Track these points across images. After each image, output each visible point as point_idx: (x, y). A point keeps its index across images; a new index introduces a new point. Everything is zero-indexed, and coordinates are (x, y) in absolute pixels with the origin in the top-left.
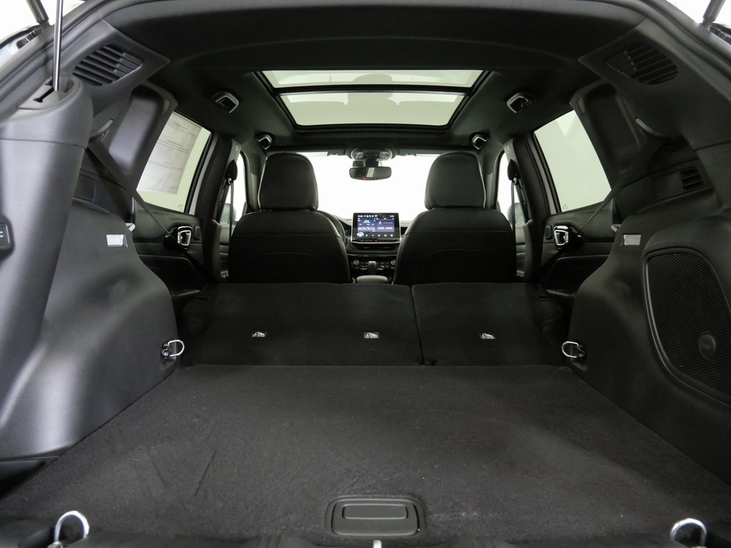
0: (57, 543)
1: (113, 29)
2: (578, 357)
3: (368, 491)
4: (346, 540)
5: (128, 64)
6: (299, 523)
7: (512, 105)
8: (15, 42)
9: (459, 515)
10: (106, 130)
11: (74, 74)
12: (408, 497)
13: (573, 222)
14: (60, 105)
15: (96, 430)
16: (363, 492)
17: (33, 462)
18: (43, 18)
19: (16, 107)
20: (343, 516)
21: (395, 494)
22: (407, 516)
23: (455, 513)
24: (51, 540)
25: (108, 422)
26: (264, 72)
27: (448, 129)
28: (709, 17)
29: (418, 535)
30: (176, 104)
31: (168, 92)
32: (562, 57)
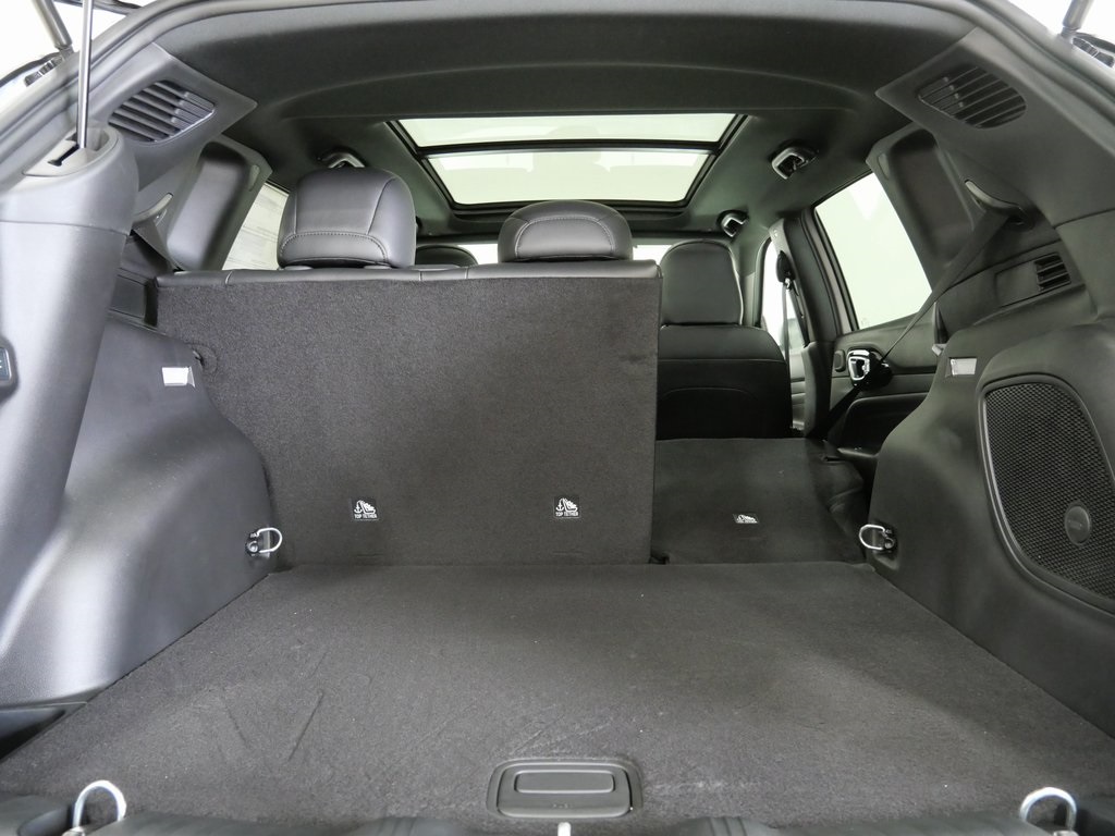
0: (77, 829)
1: (169, 57)
2: (885, 549)
3: (555, 751)
4: (519, 823)
5: (194, 109)
6: (448, 799)
7: (779, 168)
8: (22, 77)
9: (694, 787)
10: (163, 210)
11: (110, 124)
12: (616, 759)
13: (877, 344)
14: (89, 168)
15: (145, 663)
16: (548, 752)
17: (47, 711)
18: (64, 42)
19: (22, 173)
20: (515, 788)
21: (596, 755)
22: (614, 789)
23: (688, 784)
24: (68, 825)
25: (162, 651)
26: (401, 121)
27: (685, 206)
28: (1071, 23)
29: (630, 816)
30: (269, 172)
31: (258, 154)
32: (850, 91)
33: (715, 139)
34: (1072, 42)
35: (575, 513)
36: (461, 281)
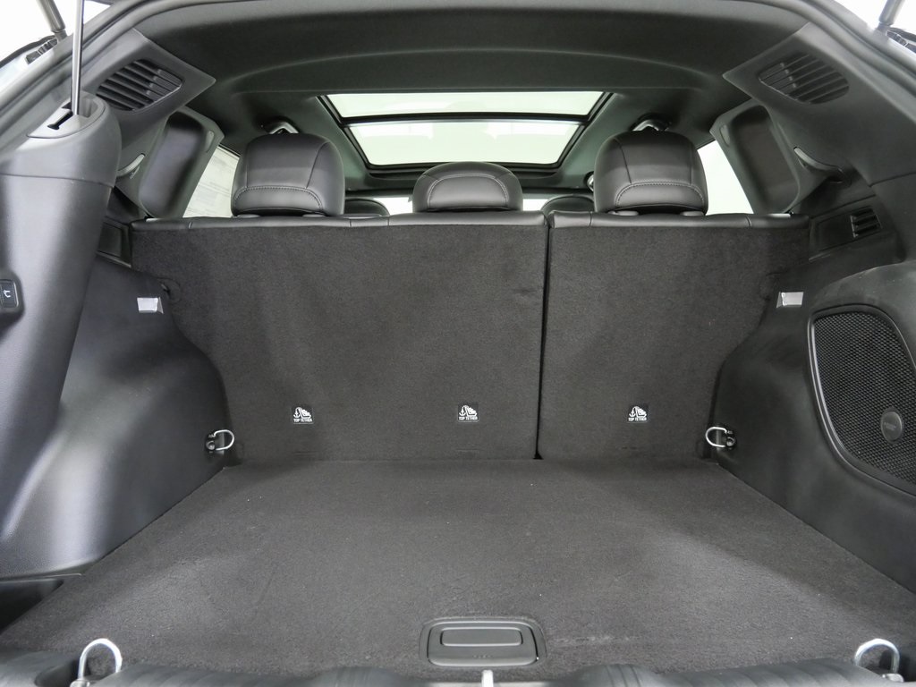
0: (81, 679)
1: (146, 40)
2: (727, 447)
3: (471, 611)
4: (446, 671)
5: (165, 83)
8: (23, 56)
9: (588, 640)
10: (136, 168)
11: (98, 95)
12: (523, 618)
16: (465, 612)
17: (49, 580)
18: (59, 27)
19: (25, 135)
20: (441, 643)
21: (506, 614)
22: (522, 642)
23: (583, 637)
24: (74, 677)
26: (329, 96)
27: (558, 167)
28: (886, 20)
29: (537, 665)
30: (221, 136)
31: (212, 121)
32: (701, 73)
33: (585, 112)
34: (886, 34)
35: (475, 418)
36: (384, 227)
